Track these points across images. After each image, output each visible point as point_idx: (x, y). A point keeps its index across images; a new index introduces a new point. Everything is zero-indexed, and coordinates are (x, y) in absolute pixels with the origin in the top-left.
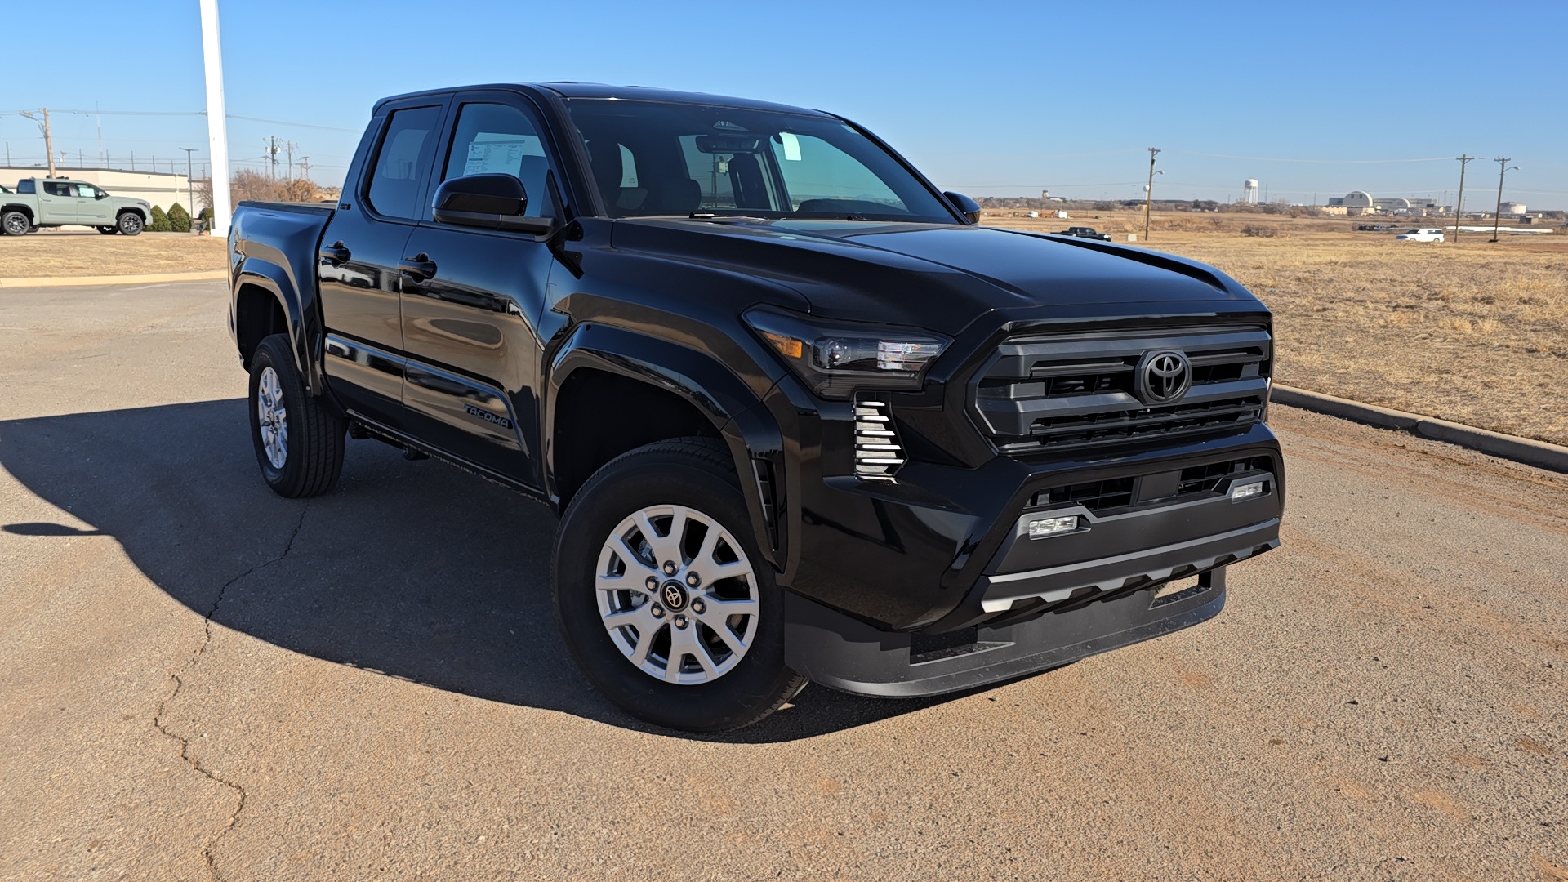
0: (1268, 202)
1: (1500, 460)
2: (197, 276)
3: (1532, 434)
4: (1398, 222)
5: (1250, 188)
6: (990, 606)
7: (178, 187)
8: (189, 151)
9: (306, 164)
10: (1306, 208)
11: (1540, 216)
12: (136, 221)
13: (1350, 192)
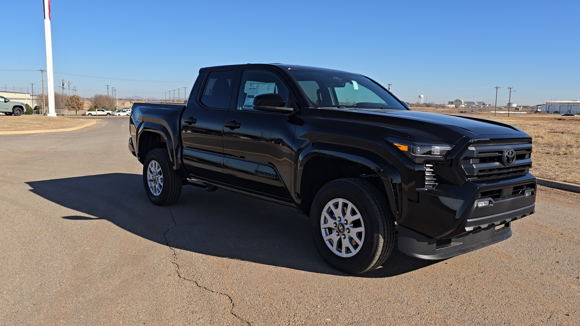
0: (427, 103)
1: (554, 189)
2: (54, 131)
3: (563, 180)
4: (473, 110)
5: (421, 98)
6: (468, 229)
7: (26, 98)
8: (32, 84)
9: (75, 89)
10: (441, 105)
11: (522, 107)
12: (20, 110)
13: (456, 99)
